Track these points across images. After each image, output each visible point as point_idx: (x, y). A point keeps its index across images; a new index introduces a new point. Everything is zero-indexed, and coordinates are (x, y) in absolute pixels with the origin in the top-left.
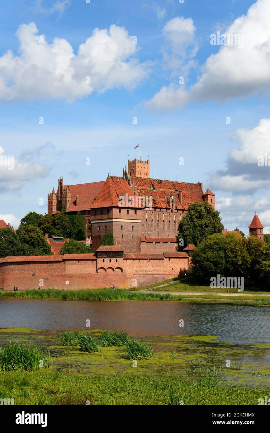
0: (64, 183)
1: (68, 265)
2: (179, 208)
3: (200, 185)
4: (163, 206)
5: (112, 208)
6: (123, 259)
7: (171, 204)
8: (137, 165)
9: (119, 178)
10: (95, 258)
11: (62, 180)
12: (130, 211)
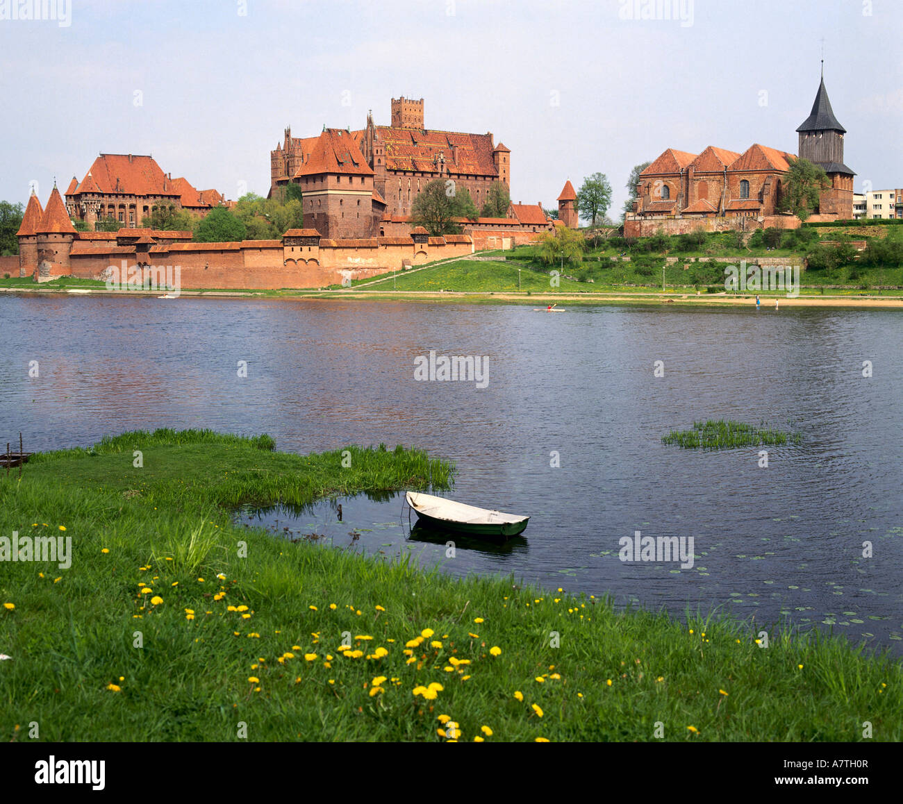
0: (293, 135)
1: (249, 254)
2: (452, 171)
3: (489, 136)
4: (427, 169)
5: (327, 174)
6: (318, 247)
7: (439, 165)
8: (403, 105)
9: (340, 131)
10: (281, 246)
11: (289, 131)
12: (354, 179)
